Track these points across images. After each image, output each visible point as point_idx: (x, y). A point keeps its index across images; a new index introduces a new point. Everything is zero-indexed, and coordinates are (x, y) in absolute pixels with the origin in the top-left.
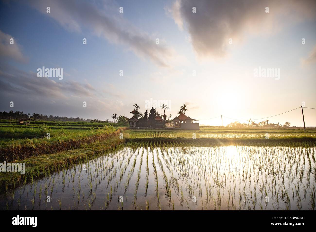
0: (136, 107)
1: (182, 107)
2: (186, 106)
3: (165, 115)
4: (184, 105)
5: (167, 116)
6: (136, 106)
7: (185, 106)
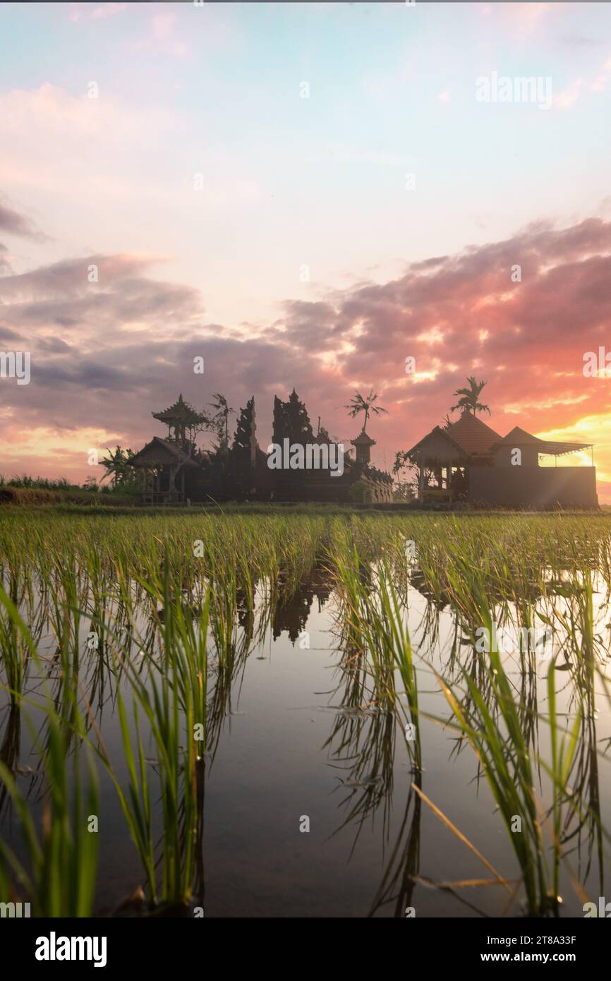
0: (222, 409)
1: (460, 392)
2: (482, 385)
3: (363, 435)
4: (472, 382)
5: (373, 443)
6: (218, 407)
7: (478, 385)
